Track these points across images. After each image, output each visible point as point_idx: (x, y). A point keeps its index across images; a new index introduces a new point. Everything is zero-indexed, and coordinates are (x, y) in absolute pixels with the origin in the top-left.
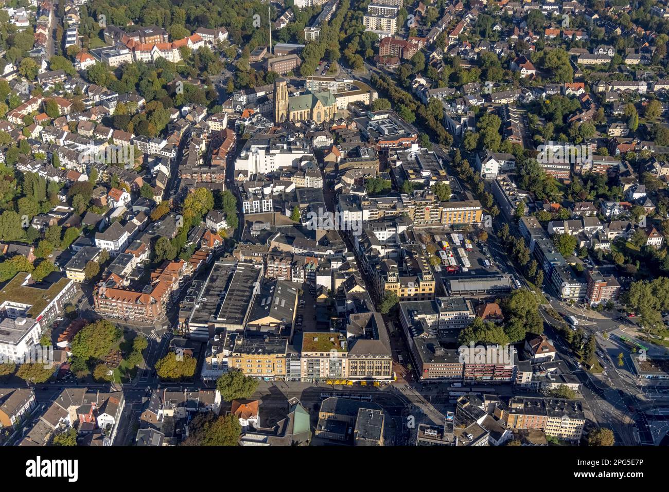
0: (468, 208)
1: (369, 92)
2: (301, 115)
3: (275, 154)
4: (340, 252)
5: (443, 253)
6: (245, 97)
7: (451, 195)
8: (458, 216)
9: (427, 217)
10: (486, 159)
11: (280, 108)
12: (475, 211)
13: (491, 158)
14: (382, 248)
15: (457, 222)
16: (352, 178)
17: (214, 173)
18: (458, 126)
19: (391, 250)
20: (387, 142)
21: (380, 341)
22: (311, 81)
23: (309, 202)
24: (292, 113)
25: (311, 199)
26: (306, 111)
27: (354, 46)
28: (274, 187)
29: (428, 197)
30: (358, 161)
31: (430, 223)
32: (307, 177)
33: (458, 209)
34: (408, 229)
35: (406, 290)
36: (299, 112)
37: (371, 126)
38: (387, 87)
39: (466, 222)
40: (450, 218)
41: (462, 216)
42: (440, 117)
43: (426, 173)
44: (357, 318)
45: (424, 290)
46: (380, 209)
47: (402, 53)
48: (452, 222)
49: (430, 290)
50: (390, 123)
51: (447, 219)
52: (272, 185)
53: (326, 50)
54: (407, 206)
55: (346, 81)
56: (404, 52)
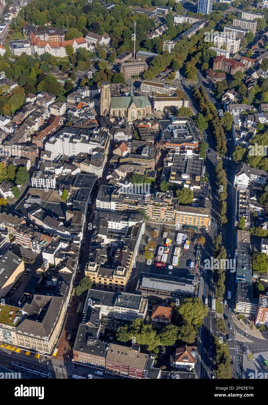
0: (197, 214)
1: (183, 99)
2: (120, 112)
3: (76, 143)
4: (74, 234)
5: (161, 249)
6: (89, 92)
7: (195, 199)
8: (189, 219)
9: (163, 215)
10: (240, 172)
11: (104, 105)
12: (203, 217)
13: (243, 172)
14: (107, 238)
15: (188, 224)
16: (124, 171)
17: (26, 150)
18: (237, 139)
19: (114, 240)
20: (171, 144)
21: (41, 324)
22: (145, 85)
23: (80, 186)
24: (112, 110)
25: (84, 184)
26: (124, 109)
27: (196, 60)
28: (64, 169)
29: (165, 200)
30: (138, 157)
31: (165, 220)
32: (90, 165)
33: (189, 213)
34: (137, 224)
35: (103, 279)
36: (118, 109)
37: (169, 128)
38: (200, 97)
39: (196, 225)
40: (182, 220)
41: (193, 219)
42: (228, 129)
43: (185, 177)
44: (39, 299)
45: (117, 282)
46: (125, 203)
47: (230, 70)
48: (184, 223)
49: (122, 282)
50: (185, 128)
51: (180, 220)
52: (62, 167)
53: (172, 60)
54: (146, 204)
55: (170, 88)
56: (232, 69)
